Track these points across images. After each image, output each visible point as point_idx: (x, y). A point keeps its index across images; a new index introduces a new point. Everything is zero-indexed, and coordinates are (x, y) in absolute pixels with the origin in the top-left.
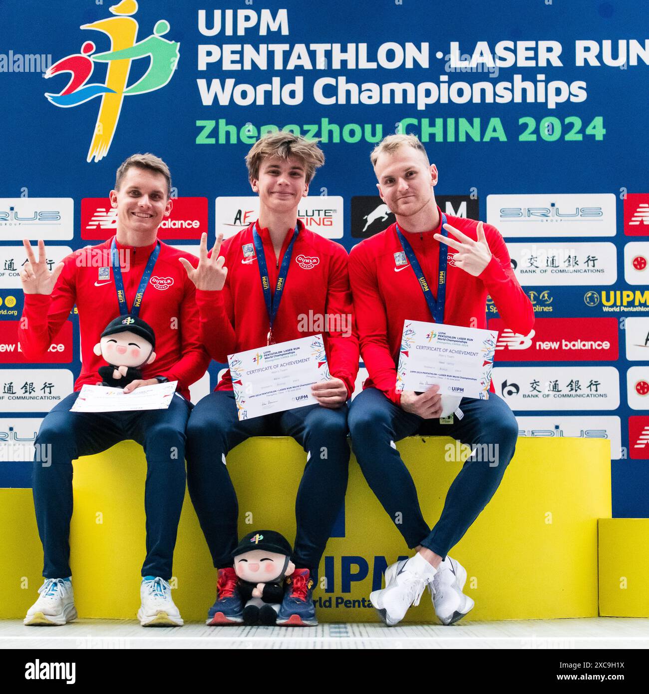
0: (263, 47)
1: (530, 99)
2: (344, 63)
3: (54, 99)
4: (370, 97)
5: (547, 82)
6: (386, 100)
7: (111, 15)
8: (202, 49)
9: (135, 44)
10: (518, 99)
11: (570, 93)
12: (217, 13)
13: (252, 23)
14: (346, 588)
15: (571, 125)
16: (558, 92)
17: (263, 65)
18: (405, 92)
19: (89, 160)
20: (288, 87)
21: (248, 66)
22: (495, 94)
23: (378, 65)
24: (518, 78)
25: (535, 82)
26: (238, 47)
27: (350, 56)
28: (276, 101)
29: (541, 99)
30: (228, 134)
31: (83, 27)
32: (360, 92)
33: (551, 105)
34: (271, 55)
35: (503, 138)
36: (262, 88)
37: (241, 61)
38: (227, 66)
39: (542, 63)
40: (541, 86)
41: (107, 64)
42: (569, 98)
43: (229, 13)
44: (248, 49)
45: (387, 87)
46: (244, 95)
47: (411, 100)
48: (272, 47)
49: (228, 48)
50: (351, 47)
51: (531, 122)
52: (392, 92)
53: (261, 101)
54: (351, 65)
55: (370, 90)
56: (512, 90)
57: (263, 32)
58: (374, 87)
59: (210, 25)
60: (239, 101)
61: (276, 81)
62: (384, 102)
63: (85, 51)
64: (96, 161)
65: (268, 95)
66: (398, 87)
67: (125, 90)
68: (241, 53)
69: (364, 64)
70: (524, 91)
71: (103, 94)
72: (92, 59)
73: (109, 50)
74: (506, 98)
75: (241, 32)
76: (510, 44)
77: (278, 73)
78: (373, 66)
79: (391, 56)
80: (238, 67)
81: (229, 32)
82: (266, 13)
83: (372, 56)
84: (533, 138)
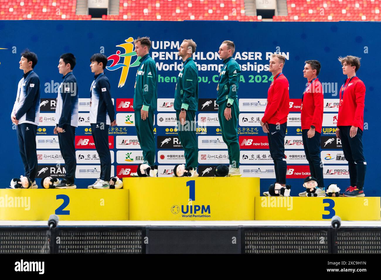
0: (172, 53)
1: (252, 70)
2: (196, 58)
3: (108, 68)
4: (204, 69)
5: (257, 65)
6: (209, 69)
7: (126, 42)
8: (153, 53)
9: (133, 52)
10: (249, 70)
11: (264, 68)
12: (158, 42)
13: (168, 45)
14: (195, 213)
15: (264, 78)
16: (261, 68)
17: (172, 58)
18: (215, 67)
19: (119, 87)
20: (179, 65)
21: (167, 59)
22: (242, 68)
23: (207, 59)
24: (248, 63)
25: (254, 65)
26: (164, 53)
27: (198, 56)
28: (176, 69)
29: (255, 70)
30: (161, 79)
31: (117, 46)
32: (201, 67)
33: (259, 72)
34: (174, 55)
35: (244, 81)
36: (171, 65)
37: (165, 57)
38: (161, 58)
39: (256, 59)
40: (255, 66)
41: (124, 57)
42: (264, 69)
43: (161, 42)
44: (167, 53)
45: (209, 66)
46: (166, 67)
47: (216, 69)
48: (174, 53)
49: (161, 53)
50: (198, 53)
51: (252, 77)
52: (211, 67)
53: (171, 69)
54: (198, 59)
55: (204, 66)
56: (247, 67)
57: (172, 48)
58: (205, 65)
59: (155, 46)
60: (164, 69)
61: (176, 63)
62: (208, 70)
63: (117, 54)
64: (121, 87)
65: (173, 67)
66: (213, 66)
67: (130, 65)
68: (165, 54)
69: (202, 58)
70: (250, 67)
71: (123, 67)
72: (119, 56)
73: (125, 53)
74: (245, 69)
75: (165, 48)
76: (246, 53)
77: (176, 61)
78: (205, 59)
79: (210, 56)
80: (164, 59)
81: (161, 48)
82: (173, 42)
83: (205, 56)
84: (253, 81)
